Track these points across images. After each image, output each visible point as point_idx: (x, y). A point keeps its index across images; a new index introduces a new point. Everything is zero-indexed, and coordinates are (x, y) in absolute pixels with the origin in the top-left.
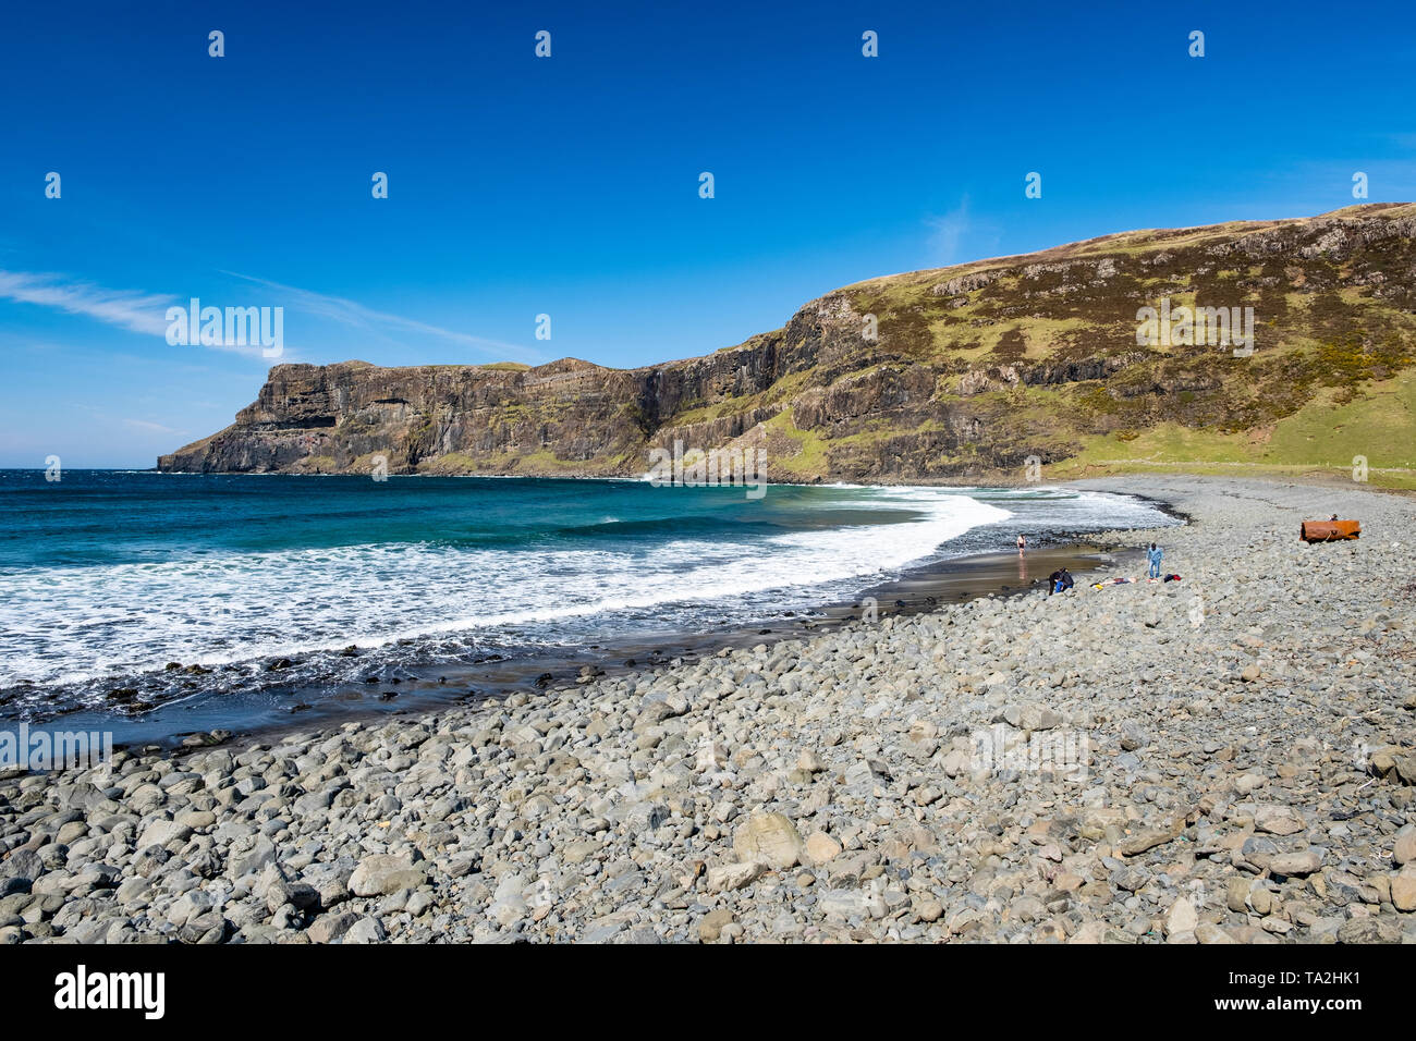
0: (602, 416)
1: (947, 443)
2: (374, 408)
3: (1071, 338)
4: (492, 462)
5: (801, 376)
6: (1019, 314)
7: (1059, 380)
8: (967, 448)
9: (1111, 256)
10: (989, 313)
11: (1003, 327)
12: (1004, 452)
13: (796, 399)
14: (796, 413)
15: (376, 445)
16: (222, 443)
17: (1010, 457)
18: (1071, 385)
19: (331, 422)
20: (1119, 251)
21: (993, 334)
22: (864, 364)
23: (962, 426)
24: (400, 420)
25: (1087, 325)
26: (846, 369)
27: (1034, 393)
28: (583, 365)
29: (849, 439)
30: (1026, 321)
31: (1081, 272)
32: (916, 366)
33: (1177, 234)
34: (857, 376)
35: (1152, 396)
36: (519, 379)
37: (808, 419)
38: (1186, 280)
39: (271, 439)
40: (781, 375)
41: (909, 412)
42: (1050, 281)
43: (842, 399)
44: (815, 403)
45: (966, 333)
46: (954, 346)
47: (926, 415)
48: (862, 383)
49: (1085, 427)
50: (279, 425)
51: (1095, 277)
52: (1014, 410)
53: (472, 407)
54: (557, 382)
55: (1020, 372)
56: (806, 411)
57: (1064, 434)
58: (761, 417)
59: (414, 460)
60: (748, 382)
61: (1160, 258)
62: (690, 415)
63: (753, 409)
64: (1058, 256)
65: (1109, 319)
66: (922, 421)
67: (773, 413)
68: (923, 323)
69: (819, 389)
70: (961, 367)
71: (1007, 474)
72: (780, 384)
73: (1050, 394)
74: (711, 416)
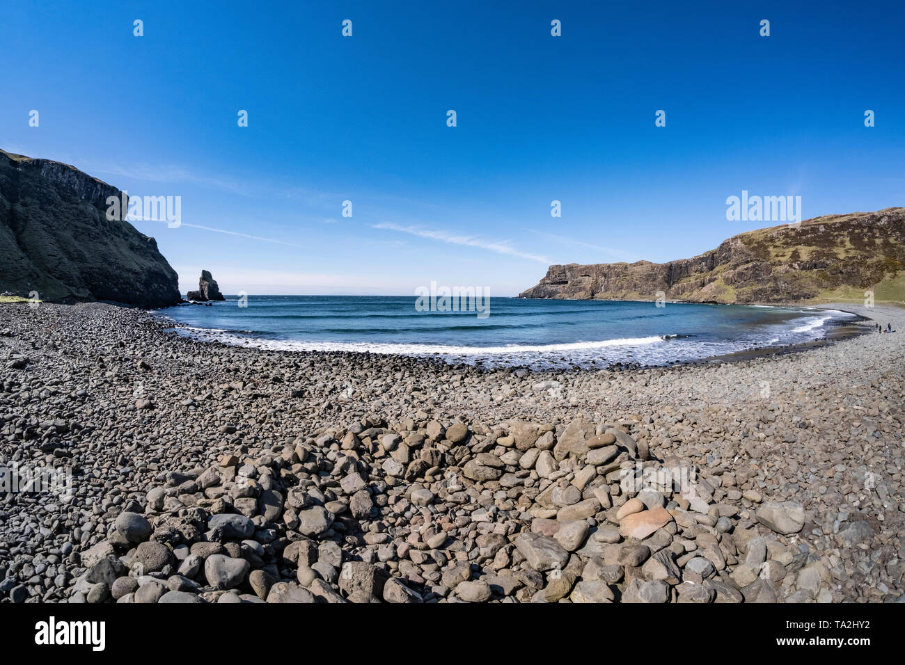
0: (654, 280)
1: (776, 291)
2: (580, 278)
3: (814, 253)
4: (618, 295)
5: (725, 266)
6: (797, 244)
7: (811, 269)
8: (783, 292)
9: (823, 224)
10: (786, 243)
11: (792, 249)
12: (795, 294)
13: (724, 274)
14: (724, 279)
15: (580, 289)
16: (536, 290)
17: (797, 296)
18: (815, 270)
19: (567, 282)
20: (824, 222)
21: (789, 251)
22: (747, 262)
23: (782, 285)
24: (588, 282)
25: (818, 249)
26: (741, 264)
27: (804, 273)
28: (647, 263)
29: (744, 289)
30: (799, 247)
31: (814, 230)
32: (765, 263)
33: (841, 216)
34: (746, 266)
35: (840, 275)
36: (626, 268)
37: (729, 281)
38: (846, 233)
39: (550, 288)
40: (717, 266)
41: (763, 279)
42: (804, 232)
43: (741, 275)
44: (731, 276)
45: (781, 251)
46: (777, 256)
47: (769, 280)
48: (747, 269)
49: (820, 285)
50: (552, 284)
51: (819, 231)
52: (798, 279)
53: (611, 277)
54: (638, 269)
55: (799, 265)
56: (728, 278)
57: (814, 288)
58: (711, 281)
59: (593, 295)
60: (705, 268)
61: (837, 225)
62: (685, 280)
63: (708, 278)
64: (806, 223)
65: (824, 247)
66: (768, 283)
67: (715, 279)
68: (766, 247)
69: (732, 271)
70: (780, 264)
71: (796, 302)
72: (717, 269)
73: (808, 273)
74: (692, 280)
